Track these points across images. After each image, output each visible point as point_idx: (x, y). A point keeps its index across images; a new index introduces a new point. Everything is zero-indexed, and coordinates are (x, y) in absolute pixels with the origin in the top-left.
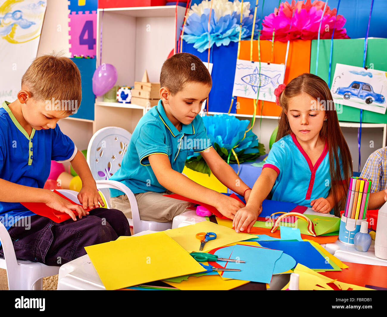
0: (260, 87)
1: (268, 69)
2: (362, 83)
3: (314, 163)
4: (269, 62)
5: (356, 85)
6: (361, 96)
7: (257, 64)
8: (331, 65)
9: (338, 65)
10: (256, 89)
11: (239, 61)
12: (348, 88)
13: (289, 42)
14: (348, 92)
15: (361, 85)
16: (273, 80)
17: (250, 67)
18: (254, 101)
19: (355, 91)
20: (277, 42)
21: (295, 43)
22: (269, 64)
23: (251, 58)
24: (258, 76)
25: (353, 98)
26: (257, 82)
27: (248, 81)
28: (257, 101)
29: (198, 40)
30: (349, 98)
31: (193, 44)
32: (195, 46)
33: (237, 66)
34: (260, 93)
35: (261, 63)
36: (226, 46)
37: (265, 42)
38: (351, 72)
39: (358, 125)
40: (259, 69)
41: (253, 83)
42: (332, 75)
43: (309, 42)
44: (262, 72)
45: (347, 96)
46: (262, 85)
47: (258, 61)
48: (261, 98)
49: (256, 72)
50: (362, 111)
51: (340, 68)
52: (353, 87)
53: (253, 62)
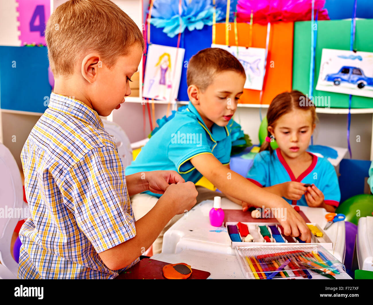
1: (247, 54)
2: (351, 67)
4: (247, 46)
5: (345, 70)
6: (352, 81)
9: (324, 51)
12: (337, 74)
13: (269, 25)
14: (338, 78)
15: (351, 70)
16: (252, 66)
19: (346, 77)
20: (256, 25)
21: (275, 25)
22: (247, 48)
25: (343, 84)
29: (168, 24)
30: (339, 84)
31: (163, 28)
32: (165, 31)
35: (239, 47)
36: (199, 30)
37: (243, 24)
38: (339, 57)
39: (346, 111)
40: (236, 54)
43: (291, 24)
45: (337, 83)
47: (235, 45)
51: (327, 54)
52: (342, 72)
53: (230, 47)
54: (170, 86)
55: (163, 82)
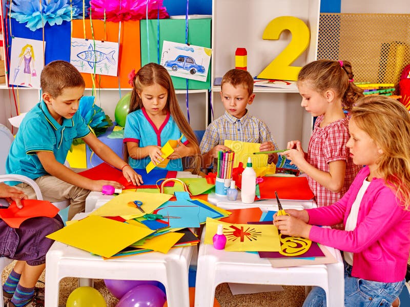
0: (96, 62)
1: (102, 46)
2: (186, 57)
3: (158, 128)
4: (103, 40)
5: (181, 59)
6: (186, 68)
7: (91, 42)
8: (158, 42)
9: (165, 42)
10: (92, 64)
11: (73, 40)
12: (174, 61)
13: (120, 22)
14: (175, 64)
15: (185, 59)
16: (108, 56)
17: (84, 44)
18: (92, 75)
19: (181, 64)
20: (109, 21)
21: (125, 23)
22: (103, 42)
23: (85, 37)
24: (93, 52)
25: (179, 70)
26: (93, 58)
27: (84, 58)
28: (94, 76)
30: (176, 70)
31: (25, 23)
32: (27, 26)
33: (72, 44)
34: (96, 68)
35: (95, 41)
36: (59, 25)
38: (176, 48)
39: (185, 92)
40: (93, 46)
41: (89, 59)
42: (160, 51)
43: (138, 22)
44: (97, 49)
45: (174, 68)
46: (98, 61)
47: (92, 39)
48: (98, 72)
49: (91, 49)
50: (187, 80)
51: (166, 45)
52: (178, 60)
53: (87, 40)
54: (34, 75)
55: (27, 71)
